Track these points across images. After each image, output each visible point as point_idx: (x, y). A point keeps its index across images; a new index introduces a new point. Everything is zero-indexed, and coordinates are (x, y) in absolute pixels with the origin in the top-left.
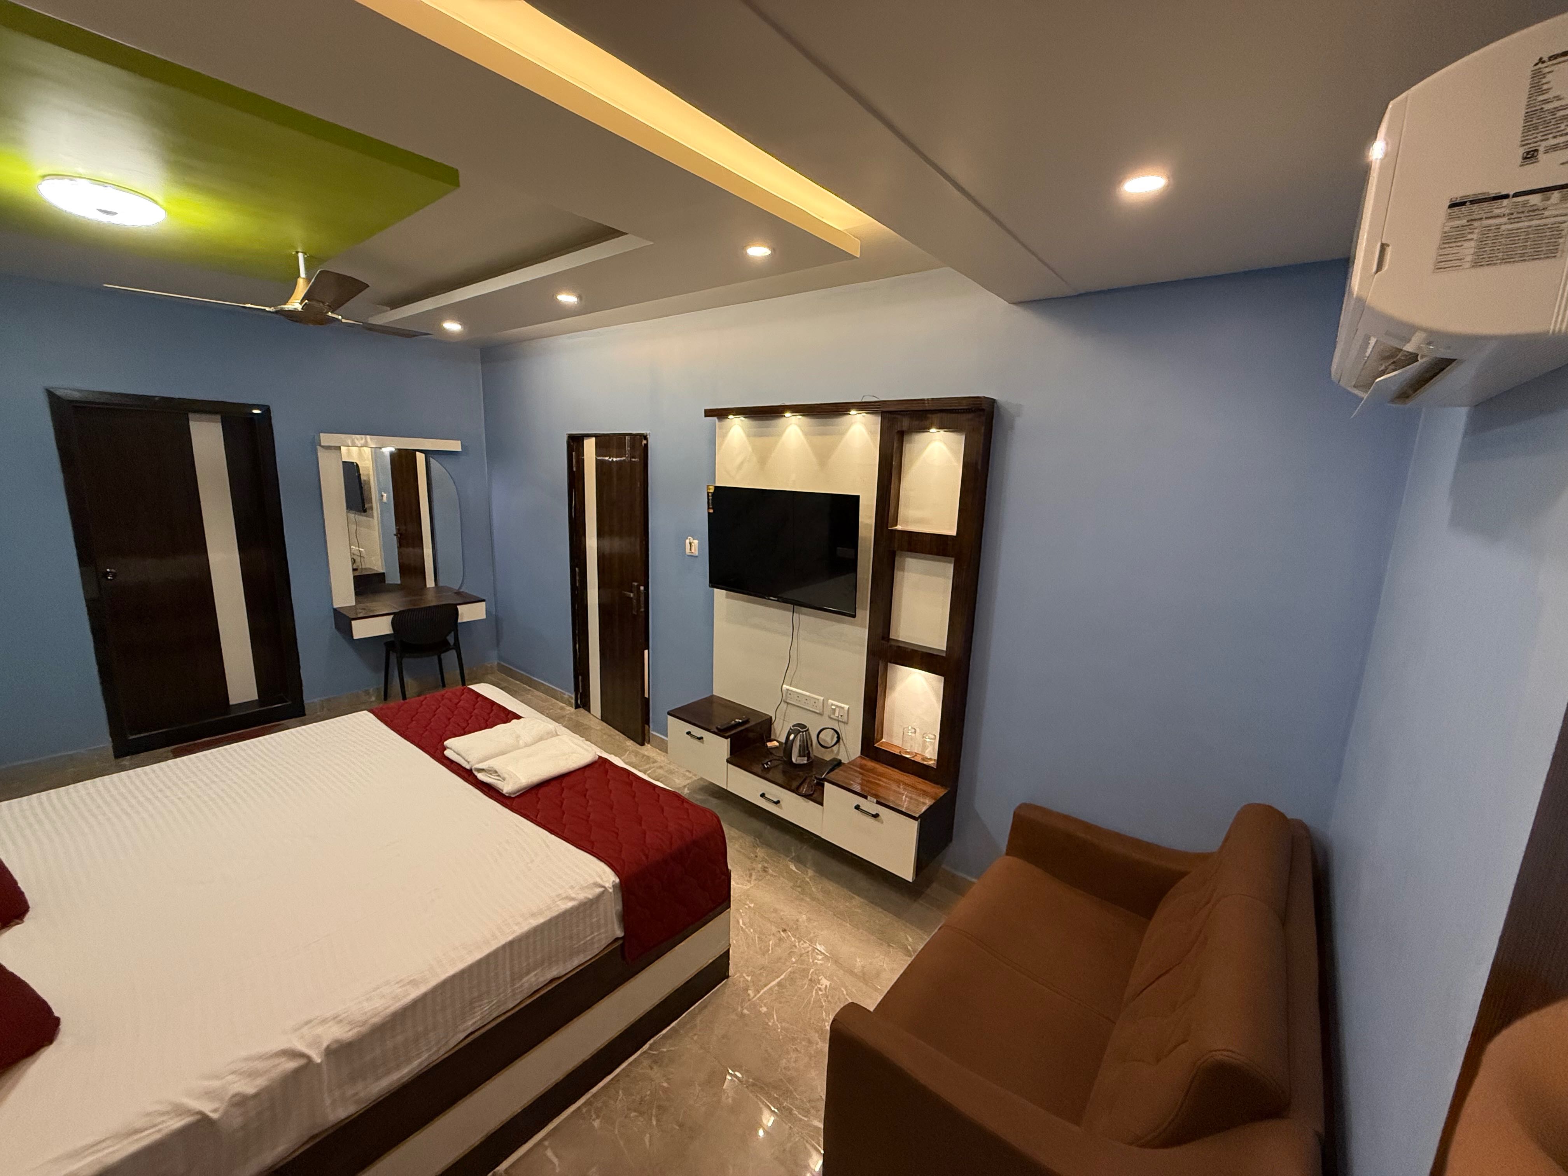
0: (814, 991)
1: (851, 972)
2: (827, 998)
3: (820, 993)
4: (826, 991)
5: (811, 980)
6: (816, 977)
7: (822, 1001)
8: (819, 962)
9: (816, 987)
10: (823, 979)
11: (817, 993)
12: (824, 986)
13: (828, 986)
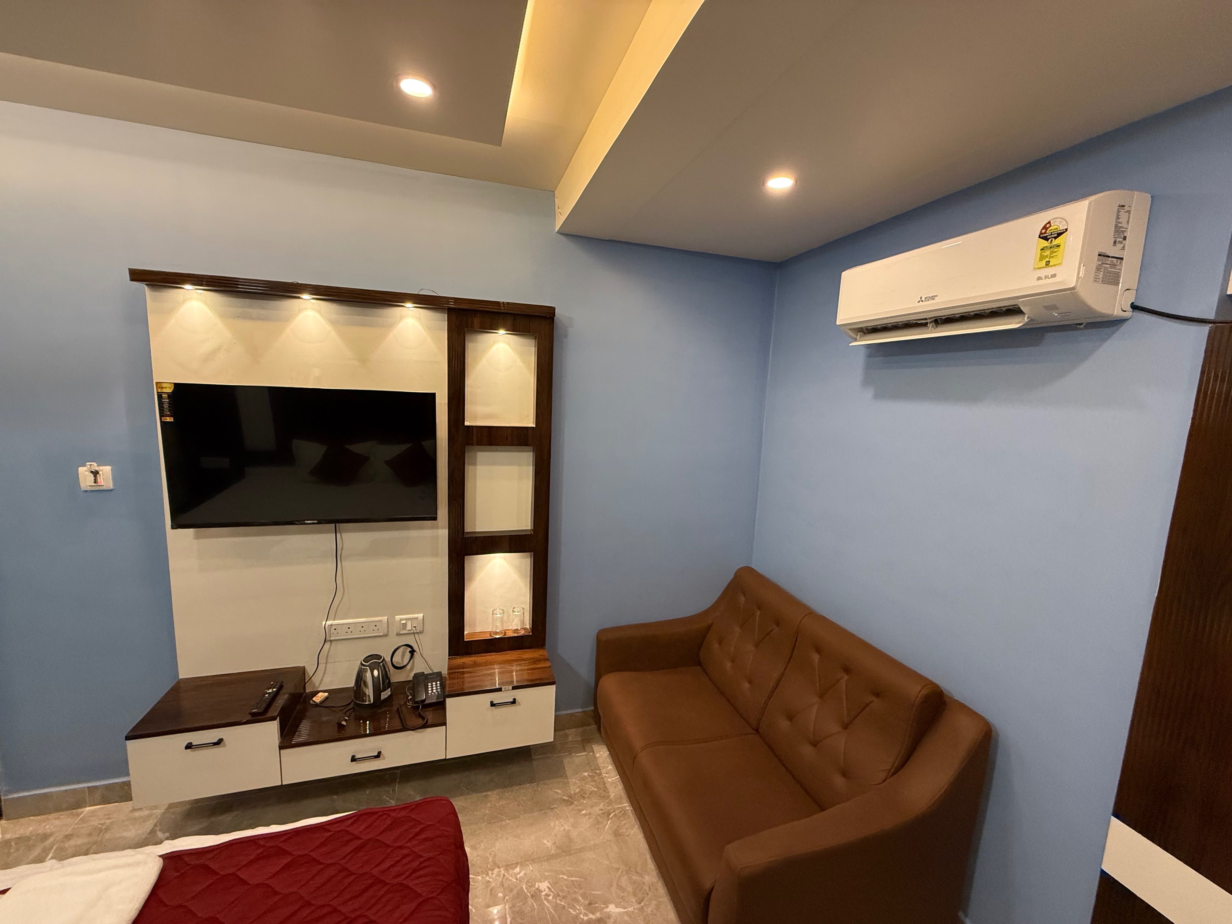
0: (545, 902)
1: (550, 857)
2: (559, 896)
3: (550, 898)
4: (553, 892)
5: (532, 896)
6: (533, 889)
7: (558, 902)
8: (522, 874)
9: (543, 897)
10: (540, 884)
11: (548, 901)
12: (547, 890)
13: (550, 886)
